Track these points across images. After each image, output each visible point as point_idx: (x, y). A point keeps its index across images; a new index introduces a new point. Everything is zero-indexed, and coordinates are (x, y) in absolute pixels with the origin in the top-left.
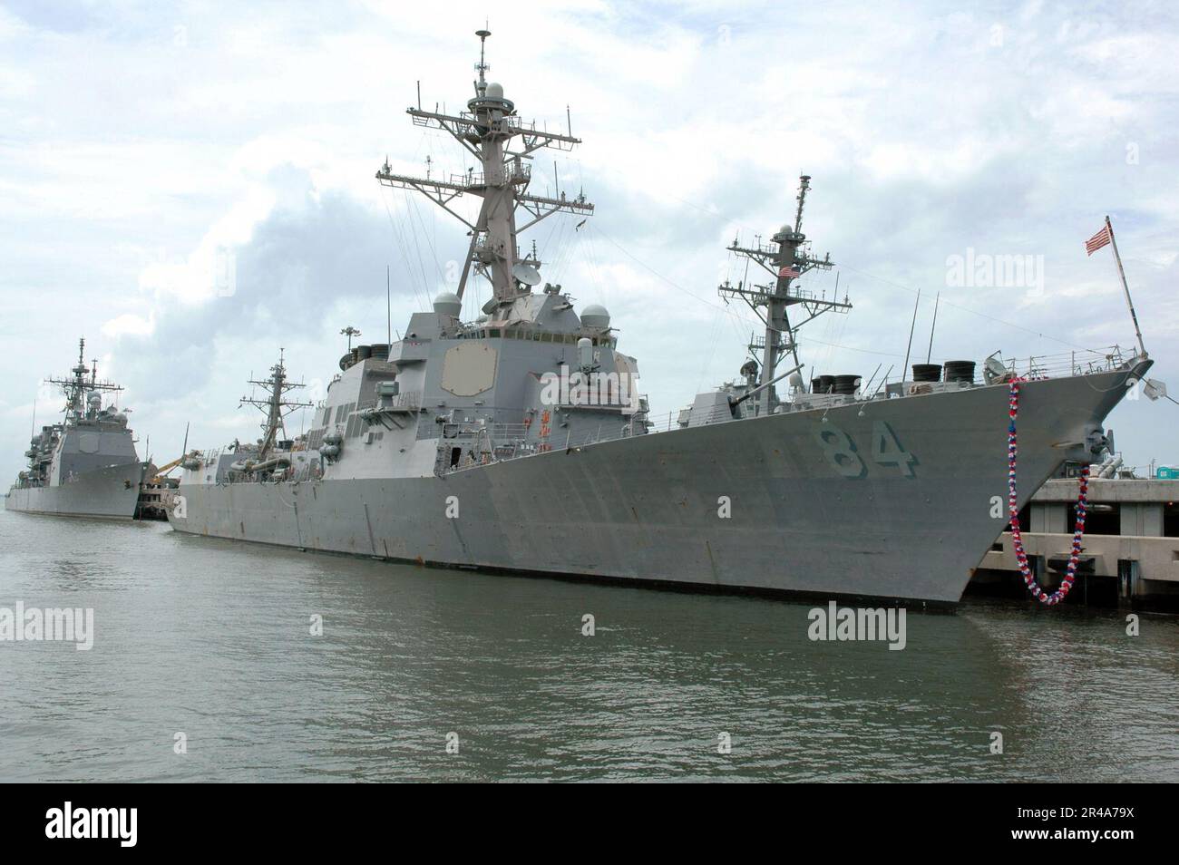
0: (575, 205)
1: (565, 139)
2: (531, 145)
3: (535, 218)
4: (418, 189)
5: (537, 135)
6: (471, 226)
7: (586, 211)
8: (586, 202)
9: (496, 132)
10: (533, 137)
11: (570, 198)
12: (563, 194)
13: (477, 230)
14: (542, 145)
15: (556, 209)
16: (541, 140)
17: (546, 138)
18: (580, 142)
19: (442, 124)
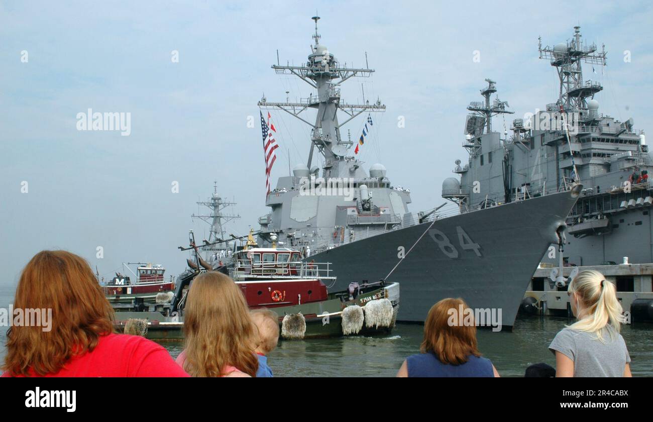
0: (374, 107)
1: (365, 71)
2: (345, 77)
3: (351, 117)
4: (282, 108)
5: (348, 71)
6: (312, 126)
7: (381, 110)
8: (382, 105)
9: (323, 72)
10: (346, 72)
11: (371, 103)
12: (368, 102)
13: (316, 128)
14: (352, 76)
15: (364, 110)
16: (351, 73)
17: (354, 71)
18: (374, 71)
19: (292, 71)
